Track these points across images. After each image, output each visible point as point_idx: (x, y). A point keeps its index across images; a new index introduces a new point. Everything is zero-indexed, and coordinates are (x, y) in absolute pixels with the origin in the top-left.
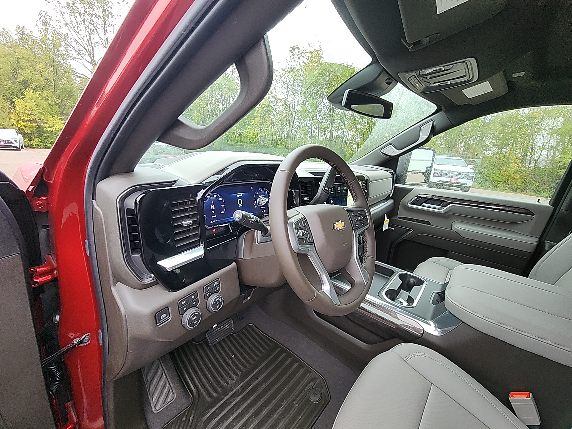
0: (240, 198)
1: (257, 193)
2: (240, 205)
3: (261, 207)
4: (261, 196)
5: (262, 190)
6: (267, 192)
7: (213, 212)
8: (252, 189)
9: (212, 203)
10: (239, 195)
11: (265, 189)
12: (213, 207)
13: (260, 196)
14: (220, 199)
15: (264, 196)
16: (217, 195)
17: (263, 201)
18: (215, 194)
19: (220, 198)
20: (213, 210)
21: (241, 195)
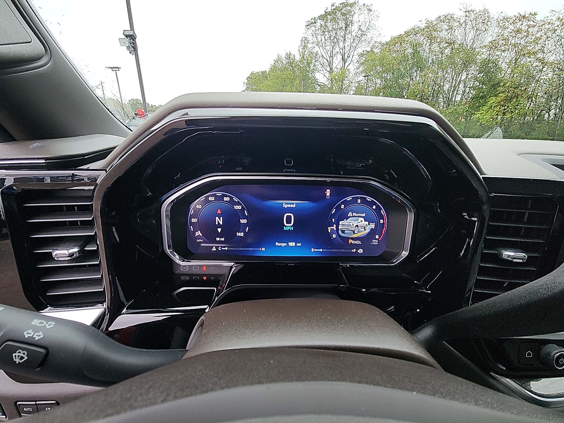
0: (289, 210)
1: (343, 206)
2: (288, 227)
3: (350, 241)
4: (355, 214)
5: (359, 201)
6: (374, 207)
7: (219, 230)
8: (328, 194)
9: (219, 212)
10: (286, 204)
11: (369, 199)
12: (219, 221)
13: (350, 214)
14: (239, 207)
15: (364, 215)
16: (231, 198)
17: (357, 226)
18: (226, 196)
19: (238, 204)
20: (219, 226)
21: (294, 206)
